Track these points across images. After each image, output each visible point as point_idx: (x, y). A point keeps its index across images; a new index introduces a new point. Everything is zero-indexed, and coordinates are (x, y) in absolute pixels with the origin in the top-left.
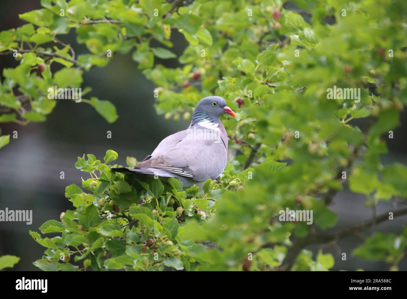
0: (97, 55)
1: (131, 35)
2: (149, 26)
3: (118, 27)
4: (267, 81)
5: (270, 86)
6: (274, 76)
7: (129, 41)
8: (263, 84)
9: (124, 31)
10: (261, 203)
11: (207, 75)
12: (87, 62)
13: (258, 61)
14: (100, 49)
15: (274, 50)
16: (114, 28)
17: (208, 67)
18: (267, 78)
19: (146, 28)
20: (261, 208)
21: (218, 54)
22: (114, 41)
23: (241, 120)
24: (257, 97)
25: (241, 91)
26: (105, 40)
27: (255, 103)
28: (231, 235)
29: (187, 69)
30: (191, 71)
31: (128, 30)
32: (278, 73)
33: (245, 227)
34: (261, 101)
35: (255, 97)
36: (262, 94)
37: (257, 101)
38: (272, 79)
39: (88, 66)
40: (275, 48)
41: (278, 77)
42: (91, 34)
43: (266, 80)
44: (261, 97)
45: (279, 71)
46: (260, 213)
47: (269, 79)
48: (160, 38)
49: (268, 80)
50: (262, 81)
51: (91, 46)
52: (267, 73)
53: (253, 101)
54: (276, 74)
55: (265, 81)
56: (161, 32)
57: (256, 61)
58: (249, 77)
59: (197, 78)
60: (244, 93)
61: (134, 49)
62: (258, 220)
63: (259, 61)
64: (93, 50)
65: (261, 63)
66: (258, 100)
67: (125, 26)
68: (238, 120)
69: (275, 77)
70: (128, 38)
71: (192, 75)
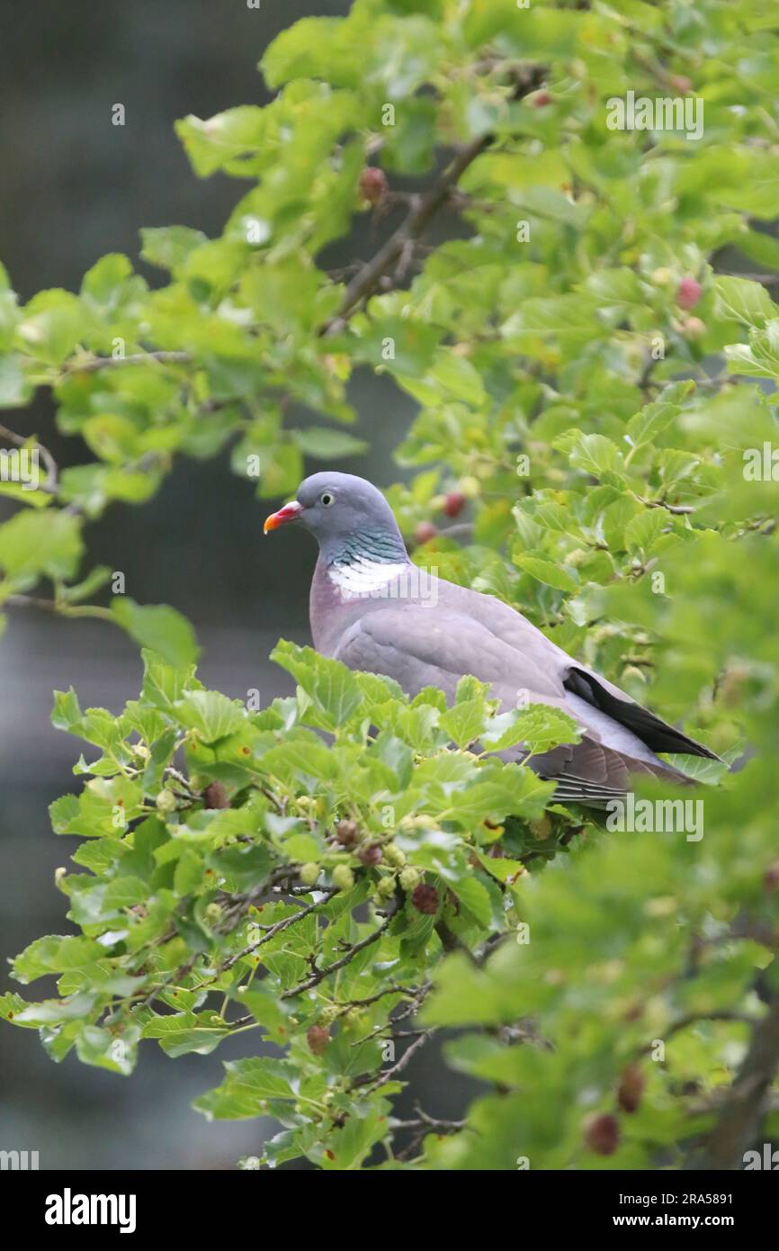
0: (124, 466)
1: (222, 396)
2: (274, 362)
3: (182, 375)
4: (664, 499)
5: (672, 512)
6: (683, 480)
7: (220, 416)
8: (650, 506)
9: (200, 385)
10: (660, 894)
11: (486, 498)
12: (89, 490)
13: (631, 437)
14: (127, 448)
15: (681, 400)
16: (168, 379)
17: (485, 471)
18: (663, 486)
19: (268, 370)
20: (660, 907)
21: (517, 429)
22: (171, 420)
23: (592, 624)
24: (636, 548)
25: (585, 531)
26: (141, 416)
27: (629, 567)
28: (575, 1000)
29: (426, 483)
30: (437, 491)
31: (213, 382)
32: (696, 469)
33: (612, 971)
34: (648, 561)
35: (628, 548)
36: (650, 536)
37: (636, 562)
38: (678, 489)
39: (95, 503)
40: (684, 395)
41: (696, 479)
42: (98, 400)
43: (660, 492)
44: (646, 545)
45: (697, 463)
46: (657, 924)
47: (669, 491)
48: (314, 399)
49: (666, 493)
50: (647, 500)
51: (101, 439)
52: (661, 472)
53: (623, 559)
54: (687, 472)
55: (657, 498)
56: (317, 378)
57: (627, 438)
58: (609, 485)
59: (456, 509)
60: (593, 537)
61: (237, 439)
62: (652, 945)
63: (635, 438)
64: (107, 449)
65: (641, 441)
66: (640, 559)
67: (203, 368)
68: (581, 623)
69: (687, 481)
70: (217, 407)
71: (440, 502)
